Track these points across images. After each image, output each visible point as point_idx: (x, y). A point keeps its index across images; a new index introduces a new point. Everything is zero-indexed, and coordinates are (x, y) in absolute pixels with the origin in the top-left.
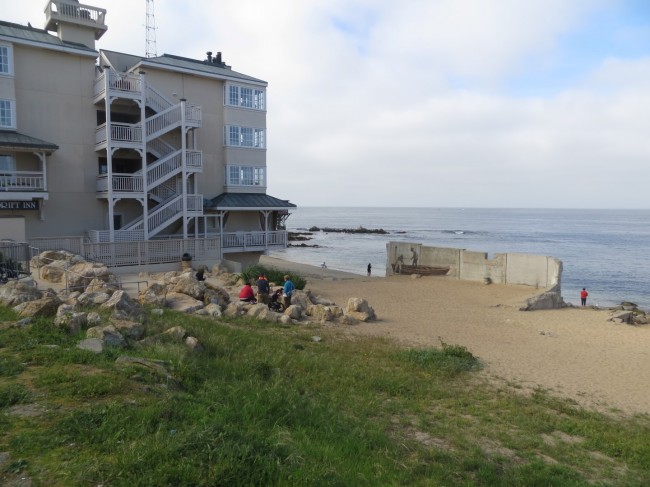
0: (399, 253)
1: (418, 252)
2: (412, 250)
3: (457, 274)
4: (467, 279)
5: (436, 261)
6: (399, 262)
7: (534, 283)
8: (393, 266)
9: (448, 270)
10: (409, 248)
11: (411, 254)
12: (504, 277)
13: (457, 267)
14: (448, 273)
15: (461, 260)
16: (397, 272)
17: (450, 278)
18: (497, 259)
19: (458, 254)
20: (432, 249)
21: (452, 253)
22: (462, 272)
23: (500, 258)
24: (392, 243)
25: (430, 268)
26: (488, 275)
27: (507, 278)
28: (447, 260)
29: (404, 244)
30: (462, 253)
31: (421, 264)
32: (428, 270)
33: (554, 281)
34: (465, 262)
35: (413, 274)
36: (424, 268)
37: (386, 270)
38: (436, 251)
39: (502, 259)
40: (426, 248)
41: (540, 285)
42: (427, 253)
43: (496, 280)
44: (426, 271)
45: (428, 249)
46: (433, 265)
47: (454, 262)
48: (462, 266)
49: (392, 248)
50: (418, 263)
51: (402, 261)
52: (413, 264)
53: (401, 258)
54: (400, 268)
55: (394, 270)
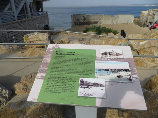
1: (86, 17)
3: (101, 23)
4: (105, 24)
5: (93, 20)
6: (78, 21)
7: (127, 23)
8: (75, 23)
9: (98, 22)
10: (82, 16)
11: (83, 18)
12: (117, 22)
13: (101, 21)
15: (103, 18)
16: (77, 25)
18: (116, 17)
19: (102, 17)
20: (91, 16)
21: (100, 16)
22: (103, 22)
23: (116, 16)
24: (74, 15)
25: (91, 22)
26: (113, 22)
27: (118, 22)
28: (98, 19)
29: (79, 15)
30: (103, 16)
31: (87, 21)
32: (90, 23)
33: (133, 21)
34: (104, 19)
35: (85, 25)
36: (88, 22)
37: (72, 25)
38: (93, 16)
39: (117, 17)
40: (89, 15)
41: (129, 23)
42: (89, 17)
43: (115, 23)
44: (89, 23)
45: (90, 16)
46: (92, 21)
47: (100, 19)
48: (103, 20)
49: (74, 16)
50: (86, 21)
51: (79, 21)
52: (84, 21)
53: (78, 20)
54: (78, 23)
55: (75, 25)
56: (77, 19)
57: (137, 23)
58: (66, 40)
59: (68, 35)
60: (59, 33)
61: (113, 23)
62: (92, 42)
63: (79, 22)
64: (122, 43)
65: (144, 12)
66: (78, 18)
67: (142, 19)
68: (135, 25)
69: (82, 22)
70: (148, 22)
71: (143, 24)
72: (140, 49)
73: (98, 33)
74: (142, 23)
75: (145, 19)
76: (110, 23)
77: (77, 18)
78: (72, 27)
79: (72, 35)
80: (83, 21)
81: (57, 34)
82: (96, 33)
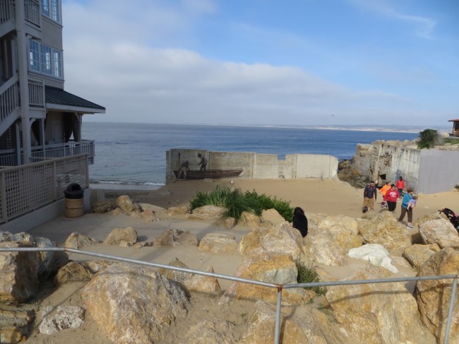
0: (183, 160)
1: (207, 157)
2: (199, 156)
3: (249, 174)
4: (260, 178)
5: (228, 165)
6: (184, 169)
7: (320, 176)
8: (176, 173)
9: (241, 172)
10: (196, 155)
11: (199, 160)
12: (294, 173)
13: (250, 168)
14: (241, 175)
15: (255, 162)
16: (182, 177)
17: (243, 178)
18: (289, 160)
19: (251, 158)
20: (223, 154)
21: (246, 157)
22: (255, 172)
23: (291, 158)
24: (173, 151)
25: (221, 171)
26: (281, 172)
27: (297, 174)
28: (240, 163)
29: (188, 151)
30: (255, 156)
31: (211, 168)
32: (219, 173)
33: (334, 173)
34: (258, 164)
35: (203, 178)
36: (214, 172)
37: (167, 178)
38: (227, 156)
39: (293, 159)
40: (216, 153)
41: (324, 177)
42: (217, 157)
43: (288, 177)
44: (217, 175)
45: (219, 154)
46: (224, 168)
47: (247, 165)
48: (255, 167)
49: (174, 155)
50: (207, 168)
51: (187, 167)
52: (201, 168)
53: (186, 164)
54: (185, 174)
55: (177, 177)
56: (181, 163)
57: (347, 176)
58: (126, 235)
59: (142, 213)
60: (115, 209)
61: (283, 177)
62: (206, 247)
63: (188, 172)
64: (281, 271)
65: (363, 146)
66: (185, 160)
67: (361, 164)
68: (342, 182)
69: (197, 172)
70: (376, 174)
71: (364, 178)
72: (334, 299)
73: (231, 210)
74: (361, 176)
75: (368, 166)
76: (276, 177)
77: (182, 159)
78: (167, 183)
79: (152, 217)
80: (199, 169)
81: (106, 211)
82: (227, 210)
